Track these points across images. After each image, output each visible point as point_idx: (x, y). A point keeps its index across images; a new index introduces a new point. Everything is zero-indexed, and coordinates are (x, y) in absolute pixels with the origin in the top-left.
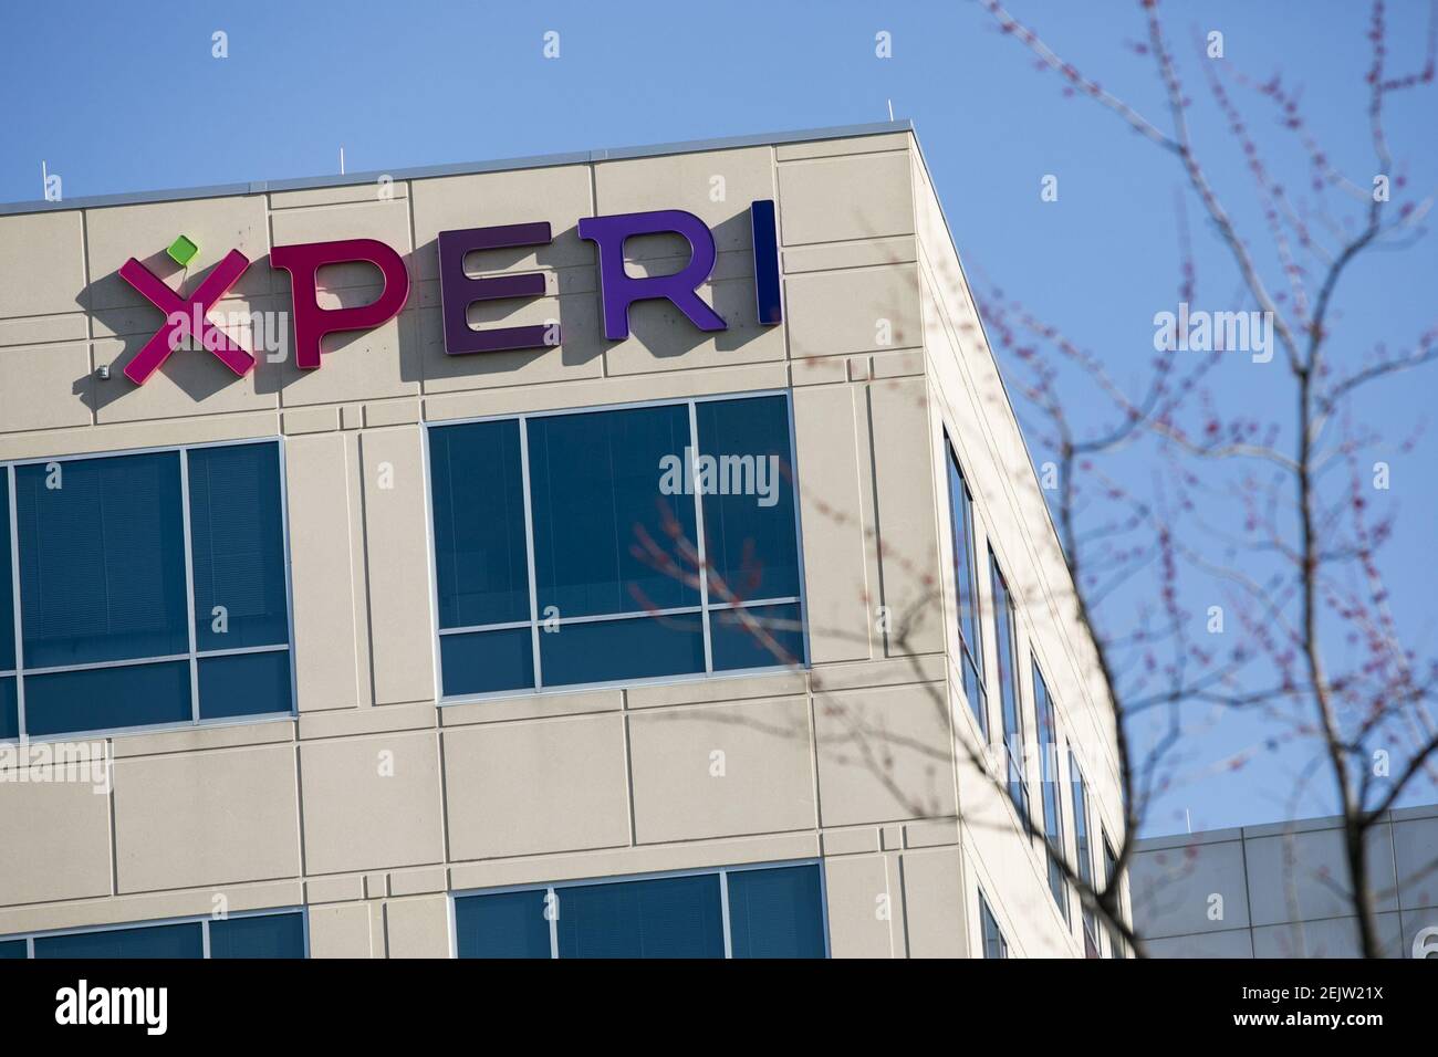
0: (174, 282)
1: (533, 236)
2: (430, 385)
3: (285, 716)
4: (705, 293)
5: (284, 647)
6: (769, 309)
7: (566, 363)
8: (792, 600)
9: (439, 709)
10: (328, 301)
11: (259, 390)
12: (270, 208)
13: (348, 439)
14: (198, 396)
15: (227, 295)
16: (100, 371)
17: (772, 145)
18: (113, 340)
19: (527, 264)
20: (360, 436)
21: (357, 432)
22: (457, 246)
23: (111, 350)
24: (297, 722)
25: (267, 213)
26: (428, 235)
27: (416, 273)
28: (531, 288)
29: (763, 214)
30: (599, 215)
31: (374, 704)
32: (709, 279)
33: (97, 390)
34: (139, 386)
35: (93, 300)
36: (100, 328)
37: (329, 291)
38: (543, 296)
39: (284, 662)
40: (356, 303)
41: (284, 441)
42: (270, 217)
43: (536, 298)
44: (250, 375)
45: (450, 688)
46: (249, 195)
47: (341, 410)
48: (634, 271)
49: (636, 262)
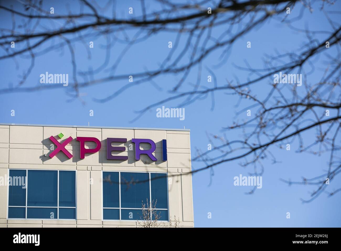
0: (59, 141)
1: (124, 141)
2: (104, 164)
3: (74, 220)
4: (153, 154)
5: (75, 207)
6: (165, 158)
7: (128, 163)
8: (166, 209)
9: (103, 222)
10: (86, 147)
11: (73, 162)
12: (76, 130)
13: (88, 172)
14: (62, 161)
15: (68, 144)
16: (44, 155)
17: (166, 130)
18: (48, 150)
19: (122, 145)
20: (90, 172)
21: (90, 171)
22: (110, 141)
23: (47, 152)
24: (77, 221)
25: (76, 131)
26: (105, 138)
27: (103, 144)
28: (123, 149)
29: (164, 142)
30: (135, 138)
31: (91, 219)
32: (154, 152)
33: (44, 158)
34: (51, 158)
35: (44, 142)
36: (45, 147)
37: (87, 146)
38: (124, 151)
39: (75, 210)
40: (91, 148)
41: (76, 171)
42: (76, 132)
43: (123, 151)
44: (72, 159)
45: (105, 218)
46: (73, 127)
47: (87, 167)
48: (141, 149)
49: (142, 147)
